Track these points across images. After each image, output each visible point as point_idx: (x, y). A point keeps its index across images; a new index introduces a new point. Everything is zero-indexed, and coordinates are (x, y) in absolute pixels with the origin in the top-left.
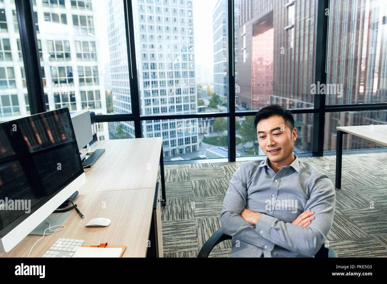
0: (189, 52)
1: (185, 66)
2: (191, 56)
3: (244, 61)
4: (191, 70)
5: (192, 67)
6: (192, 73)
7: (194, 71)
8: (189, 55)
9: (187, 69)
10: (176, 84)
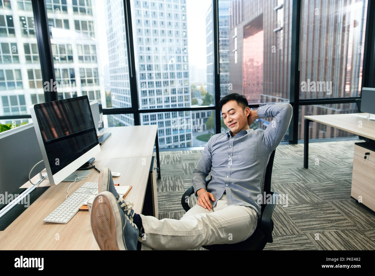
0: (183, 54)
1: (180, 67)
2: (185, 58)
3: (236, 62)
4: (185, 71)
5: (186, 68)
6: (186, 74)
7: (188, 72)
8: (183, 57)
9: (181, 70)
10: (171, 84)
